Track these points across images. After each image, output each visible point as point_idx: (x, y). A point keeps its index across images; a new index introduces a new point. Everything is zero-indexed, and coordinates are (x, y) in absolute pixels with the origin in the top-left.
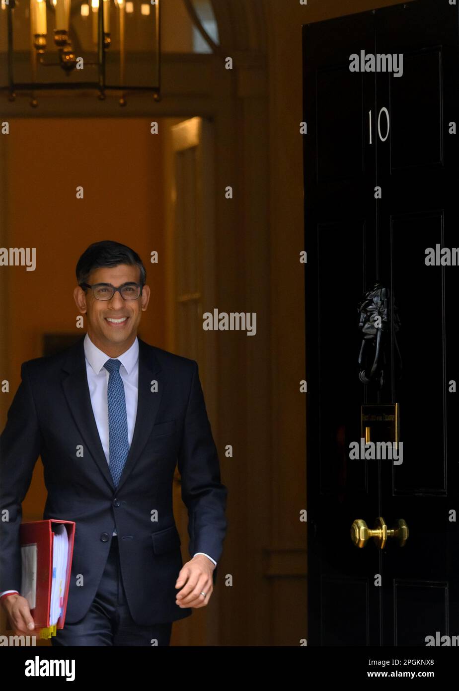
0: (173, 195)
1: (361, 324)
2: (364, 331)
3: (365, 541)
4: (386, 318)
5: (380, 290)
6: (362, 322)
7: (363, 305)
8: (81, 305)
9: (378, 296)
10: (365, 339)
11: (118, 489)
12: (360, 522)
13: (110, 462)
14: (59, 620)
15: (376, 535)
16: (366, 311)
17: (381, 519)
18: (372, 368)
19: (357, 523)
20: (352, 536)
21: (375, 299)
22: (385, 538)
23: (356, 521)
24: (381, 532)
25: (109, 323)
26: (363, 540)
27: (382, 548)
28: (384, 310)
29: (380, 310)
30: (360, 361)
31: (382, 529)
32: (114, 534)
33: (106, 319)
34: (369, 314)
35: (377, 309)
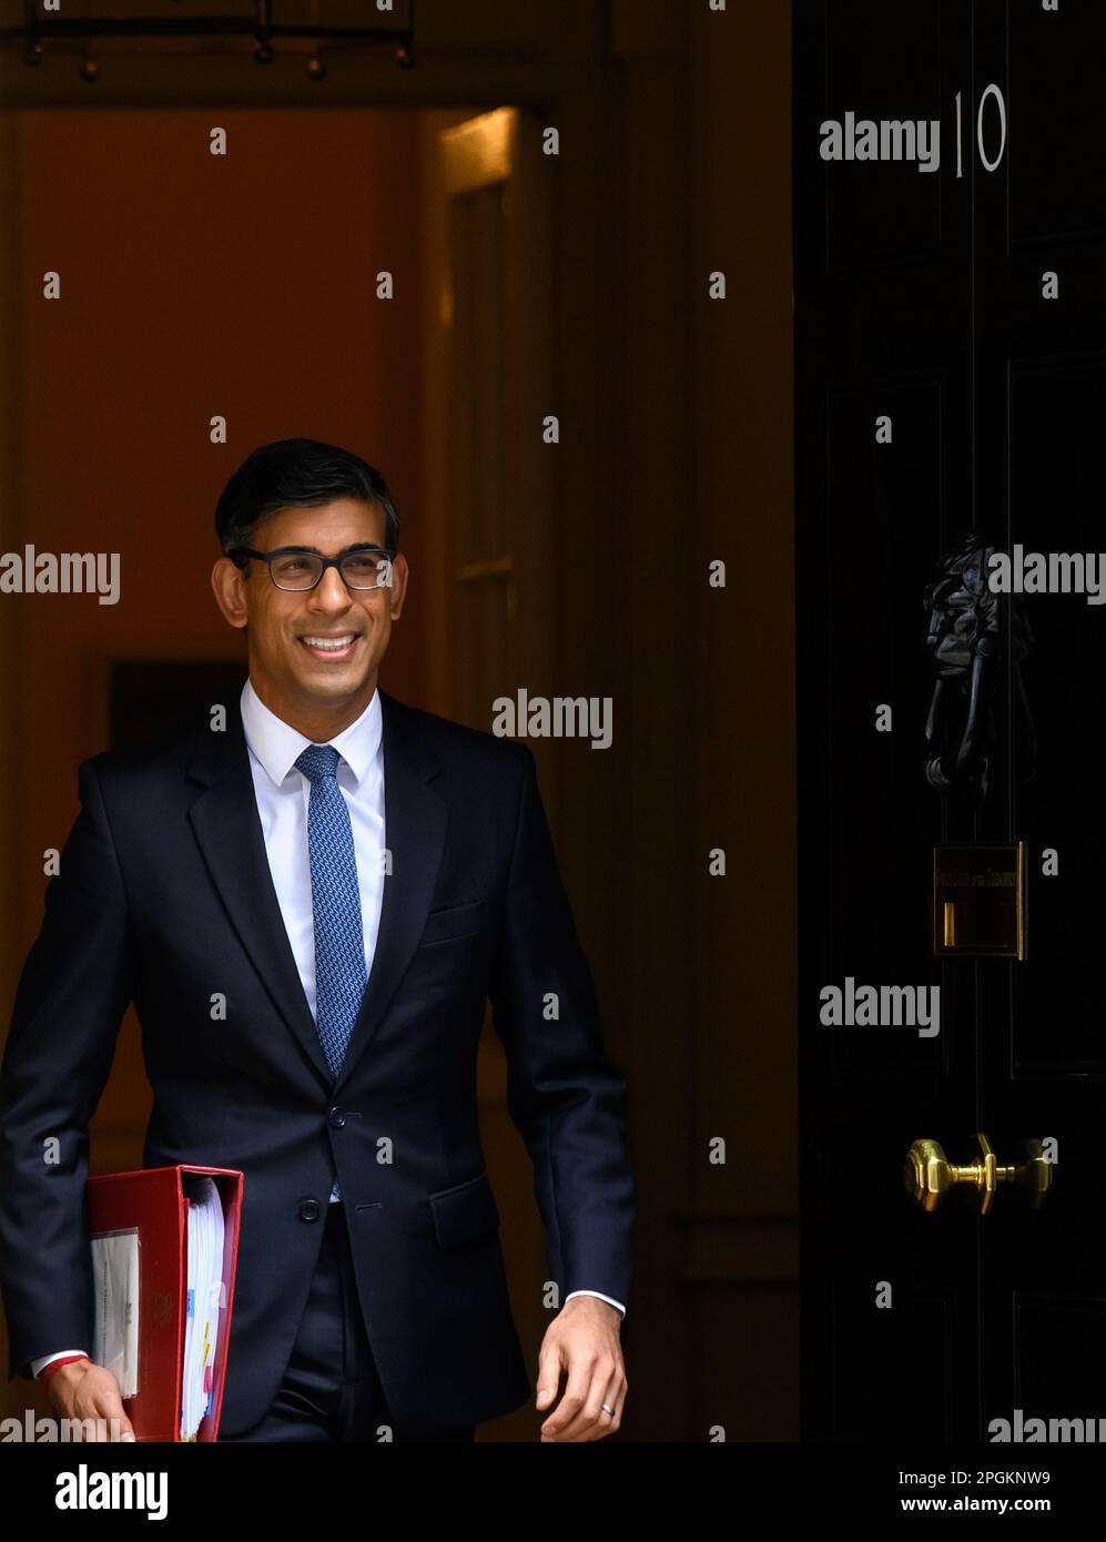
0: (446, 308)
1: (931, 639)
2: (939, 655)
3: (939, 1196)
4: (994, 623)
5: (981, 552)
6: (934, 634)
7: (938, 589)
8: (231, 607)
9: (975, 567)
10: (941, 678)
11: (340, 1083)
12: (928, 1146)
13: (319, 1012)
14: (203, 1424)
15: (970, 1178)
16: (943, 605)
17: (983, 1140)
18: (958, 749)
19: (920, 1149)
20: (908, 1183)
21: (968, 576)
22: (992, 1186)
23: (918, 1142)
24: (981, 1172)
25: (309, 649)
26: (936, 1191)
27: (983, 1211)
28: (989, 602)
29: (982, 604)
30: (928, 734)
31: (983, 1165)
32: (334, 1199)
33: (300, 639)
34: (951, 613)
35: (971, 599)
